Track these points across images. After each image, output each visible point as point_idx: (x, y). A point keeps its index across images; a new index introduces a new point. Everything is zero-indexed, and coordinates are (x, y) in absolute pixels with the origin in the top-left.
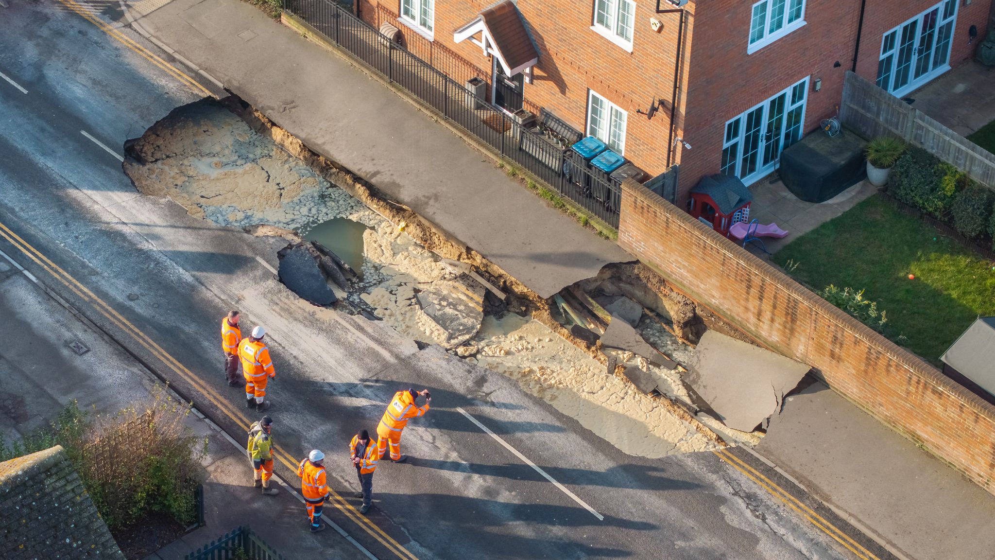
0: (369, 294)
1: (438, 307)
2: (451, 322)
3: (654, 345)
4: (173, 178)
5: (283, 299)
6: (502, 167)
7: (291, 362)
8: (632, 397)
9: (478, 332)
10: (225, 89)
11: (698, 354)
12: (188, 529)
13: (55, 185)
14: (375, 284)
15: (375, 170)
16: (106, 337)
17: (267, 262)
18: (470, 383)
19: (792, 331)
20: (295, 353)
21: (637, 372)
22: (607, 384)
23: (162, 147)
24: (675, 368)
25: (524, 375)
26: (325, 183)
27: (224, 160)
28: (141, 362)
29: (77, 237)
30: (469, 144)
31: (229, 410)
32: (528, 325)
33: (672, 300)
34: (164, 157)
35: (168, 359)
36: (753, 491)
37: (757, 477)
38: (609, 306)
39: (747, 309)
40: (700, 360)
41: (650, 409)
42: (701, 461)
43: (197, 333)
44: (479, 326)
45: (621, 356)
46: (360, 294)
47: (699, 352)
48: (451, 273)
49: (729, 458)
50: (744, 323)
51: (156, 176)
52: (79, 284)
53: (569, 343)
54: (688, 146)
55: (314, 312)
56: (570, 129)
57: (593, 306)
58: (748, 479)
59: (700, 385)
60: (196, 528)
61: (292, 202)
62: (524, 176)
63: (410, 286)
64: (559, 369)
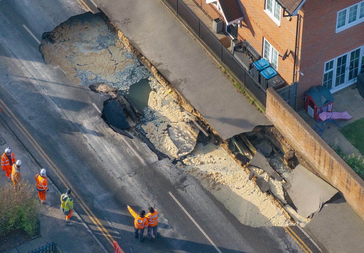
0: (146, 125)
1: (177, 136)
2: (181, 145)
3: (274, 168)
4: (66, 52)
5: (101, 127)
6: (221, 68)
7: (98, 160)
8: (257, 193)
9: (192, 151)
10: (98, 8)
11: (293, 175)
12: (33, 238)
13: (5, 53)
14: (150, 120)
15: (160, 62)
16: (15, 137)
17: (98, 107)
18: (178, 180)
19: (332, 173)
20: (100, 155)
21: (262, 181)
22: (246, 185)
23: (64, 35)
24: (281, 181)
25: (208, 176)
26: (138, 63)
27: (92, 46)
28: (28, 151)
29: (11, 83)
30: (208, 53)
31: (64, 181)
32: (217, 150)
33: (286, 147)
34: (63, 40)
35: (41, 152)
36: (296, 249)
37: (300, 242)
38: (257, 146)
39: (315, 158)
40: (293, 179)
41: (264, 200)
42: (276, 231)
43: (57, 140)
44: (193, 149)
45: (258, 172)
46: (142, 125)
47: (293, 174)
48: (187, 119)
49: (290, 231)
50: (314, 164)
51: (58, 50)
52: (7, 108)
53: (235, 162)
54: (302, 74)
55: (114, 135)
56: (256, 53)
57: (249, 145)
58: (296, 242)
59: (290, 191)
60: (37, 238)
61: (120, 72)
62: (229, 75)
63: (166, 123)
64: (225, 174)
